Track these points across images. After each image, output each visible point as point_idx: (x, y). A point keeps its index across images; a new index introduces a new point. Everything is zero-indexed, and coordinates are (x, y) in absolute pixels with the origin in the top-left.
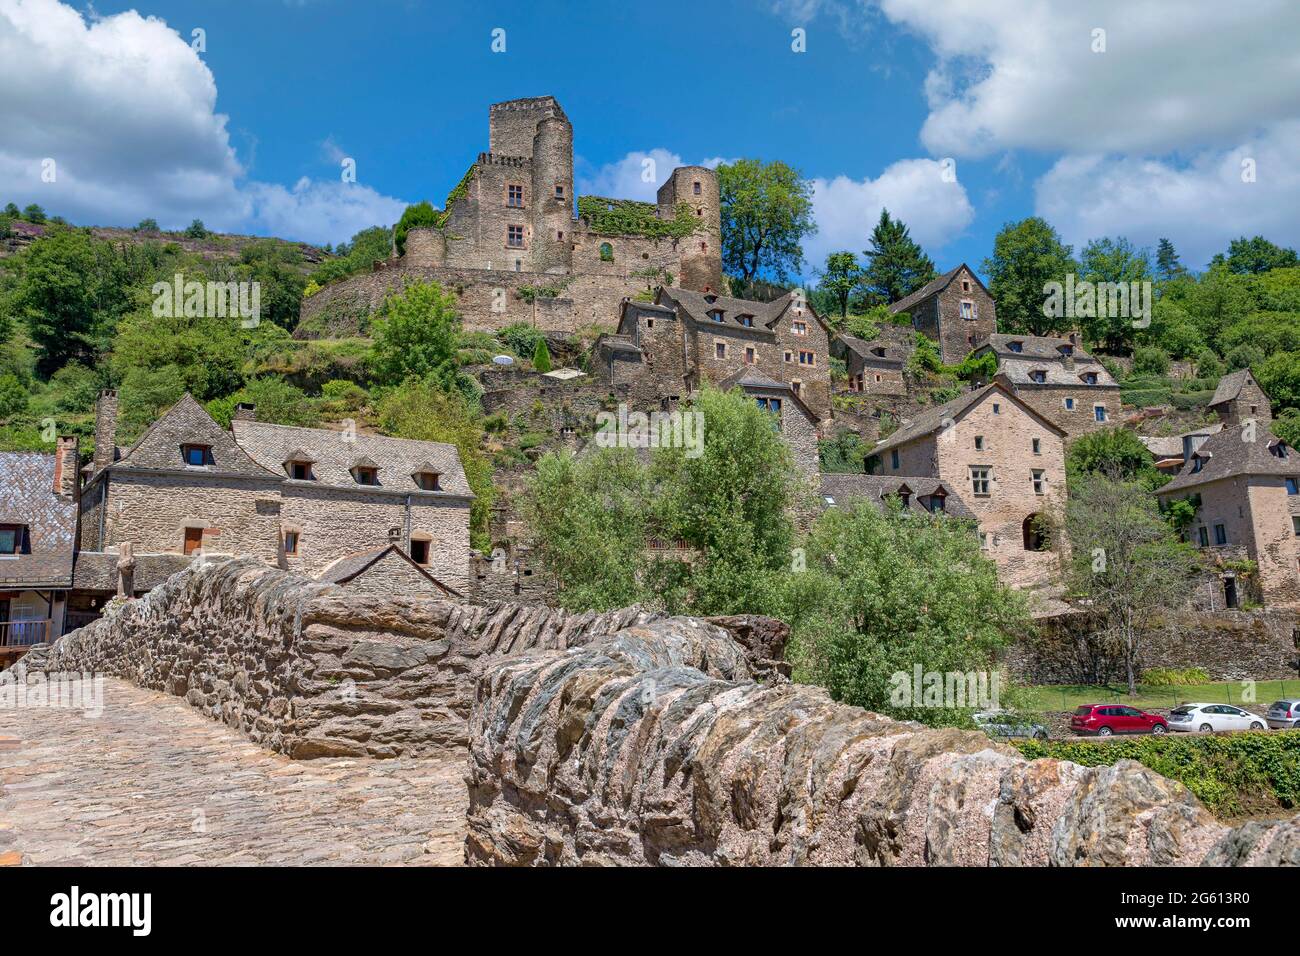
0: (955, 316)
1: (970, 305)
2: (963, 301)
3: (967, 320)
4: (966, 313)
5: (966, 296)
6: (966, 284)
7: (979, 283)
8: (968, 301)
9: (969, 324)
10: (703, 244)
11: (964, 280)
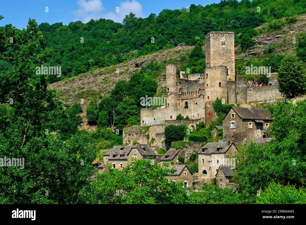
0: (228, 128)
1: (233, 123)
2: (231, 122)
3: (232, 129)
4: (232, 126)
5: (232, 119)
6: (233, 115)
7: (237, 114)
8: (234, 121)
9: (232, 131)
10: (208, 97)
11: (233, 113)
